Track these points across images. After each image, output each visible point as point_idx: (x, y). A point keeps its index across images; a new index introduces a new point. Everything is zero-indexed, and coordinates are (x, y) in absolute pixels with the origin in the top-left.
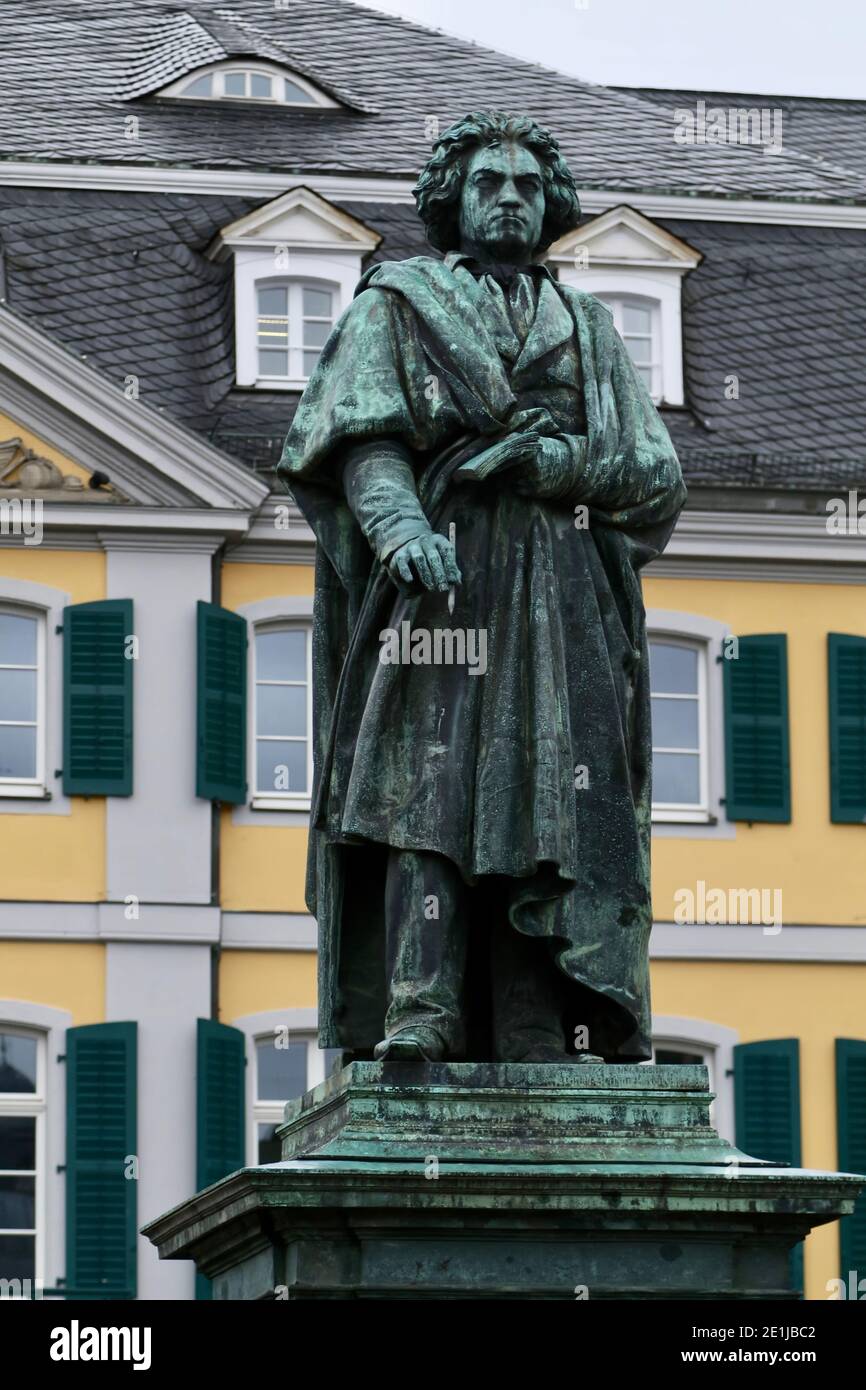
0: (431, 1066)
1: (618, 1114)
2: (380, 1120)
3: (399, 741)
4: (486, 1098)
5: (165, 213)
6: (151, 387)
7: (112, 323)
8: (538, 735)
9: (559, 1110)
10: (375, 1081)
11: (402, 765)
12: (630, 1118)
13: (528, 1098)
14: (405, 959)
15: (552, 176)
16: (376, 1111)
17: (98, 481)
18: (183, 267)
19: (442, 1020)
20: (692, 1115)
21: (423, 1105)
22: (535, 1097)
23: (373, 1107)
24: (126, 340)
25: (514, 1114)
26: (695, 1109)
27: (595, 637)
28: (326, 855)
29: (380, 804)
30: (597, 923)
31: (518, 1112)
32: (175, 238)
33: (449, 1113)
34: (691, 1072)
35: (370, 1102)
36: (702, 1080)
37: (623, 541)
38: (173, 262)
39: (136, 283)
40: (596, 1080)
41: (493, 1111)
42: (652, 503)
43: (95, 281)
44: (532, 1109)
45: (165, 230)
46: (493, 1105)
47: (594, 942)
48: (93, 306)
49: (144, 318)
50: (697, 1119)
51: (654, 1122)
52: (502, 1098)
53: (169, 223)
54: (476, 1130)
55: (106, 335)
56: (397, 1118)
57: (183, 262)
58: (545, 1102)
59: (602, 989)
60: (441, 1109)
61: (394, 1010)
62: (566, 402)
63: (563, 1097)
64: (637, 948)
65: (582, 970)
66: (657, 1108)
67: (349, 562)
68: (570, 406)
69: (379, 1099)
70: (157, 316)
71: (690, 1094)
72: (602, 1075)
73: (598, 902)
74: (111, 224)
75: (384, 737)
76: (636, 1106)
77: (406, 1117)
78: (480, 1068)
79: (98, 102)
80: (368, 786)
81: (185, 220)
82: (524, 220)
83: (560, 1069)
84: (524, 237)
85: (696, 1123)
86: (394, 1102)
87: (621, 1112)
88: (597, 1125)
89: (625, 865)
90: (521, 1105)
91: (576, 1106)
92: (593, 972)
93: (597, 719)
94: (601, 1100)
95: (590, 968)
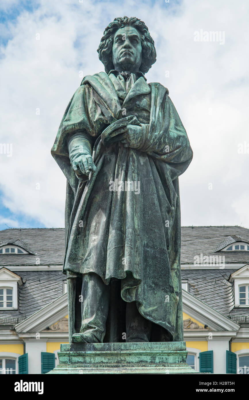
0: (88, 345)
1: (153, 359)
2: (69, 364)
3: (85, 238)
4: (106, 355)
5: (221, 273)
6: (218, 308)
7: (210, 296)
8: (127, 228)
9: (132, 358)
10: (68, 351)
11: (85, 245)
12: (157, 360)
13: (121, 354)
14: (85, 311)
15: (144, 38)
16: (68, 361)
17: (206, 327)
18: (225, 284)
19: (96, 331)
20: (180, 359)
21: (84, 358)
22: (123, 354)
23: (67, 359)
24: (213, 299)
25: (116, 360)
26: (181, 357)
27: (154, 198)
28: (69, 283)
29: (77, 259)
30: (156, 299)
31: (118, 360)
32: (224, 278)
33: (93, 360)
34: (180, 344)
35: (66, 357)
36: (183, 347)
37: (166, 167)
38: (223, 283)
39: (215, 288)
40: (146, 347)
41: (109, 359)
42: (176, 151)
43: (207, 288)
44: (123, 358)
45: (221, 277)
46: (109, 357)
47: (154, 306)
48: (206, 293)
49: (217, 294)
50: (181, 360)
51: (166, 362)
52: (112, 355)
53: (222, 275)
54: (102, 366)
55: (209, 298)
56: (75, 363)
57: (225, 283)
58: (127, 355)
59: (157, 322)
60: (91, 359)
61: (82, 329)
62: (144, 115)
63: (133, 353)
64: (171, 309)
65: (150, 316)
66: (167, 357)
67: (74, 182)
68: (146, 117)
69: (69, 356)
70: (219, 294)
71: (178, 352)
72: (148, 346)
73: (155, 292)
74: (210, 276)
75: (79, 236)
76: (159, 356)
77: (78, 362)
78: (105, 345)
79: (209, 253)
80: (73, 253)
81: (225, 274)
82: (132, 53)
83: (133, 344)
84: (132, 59)
85: (181, 362)
86: (74, 357)
87: (154, 358)
88: (145, 363)
89: (165, 279)
90: (118, 357)
91: (138, 357)
92: (154, 316)
93: (154, 227)
94: (147, 354)
95: (153, 315)
